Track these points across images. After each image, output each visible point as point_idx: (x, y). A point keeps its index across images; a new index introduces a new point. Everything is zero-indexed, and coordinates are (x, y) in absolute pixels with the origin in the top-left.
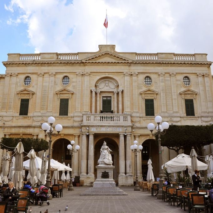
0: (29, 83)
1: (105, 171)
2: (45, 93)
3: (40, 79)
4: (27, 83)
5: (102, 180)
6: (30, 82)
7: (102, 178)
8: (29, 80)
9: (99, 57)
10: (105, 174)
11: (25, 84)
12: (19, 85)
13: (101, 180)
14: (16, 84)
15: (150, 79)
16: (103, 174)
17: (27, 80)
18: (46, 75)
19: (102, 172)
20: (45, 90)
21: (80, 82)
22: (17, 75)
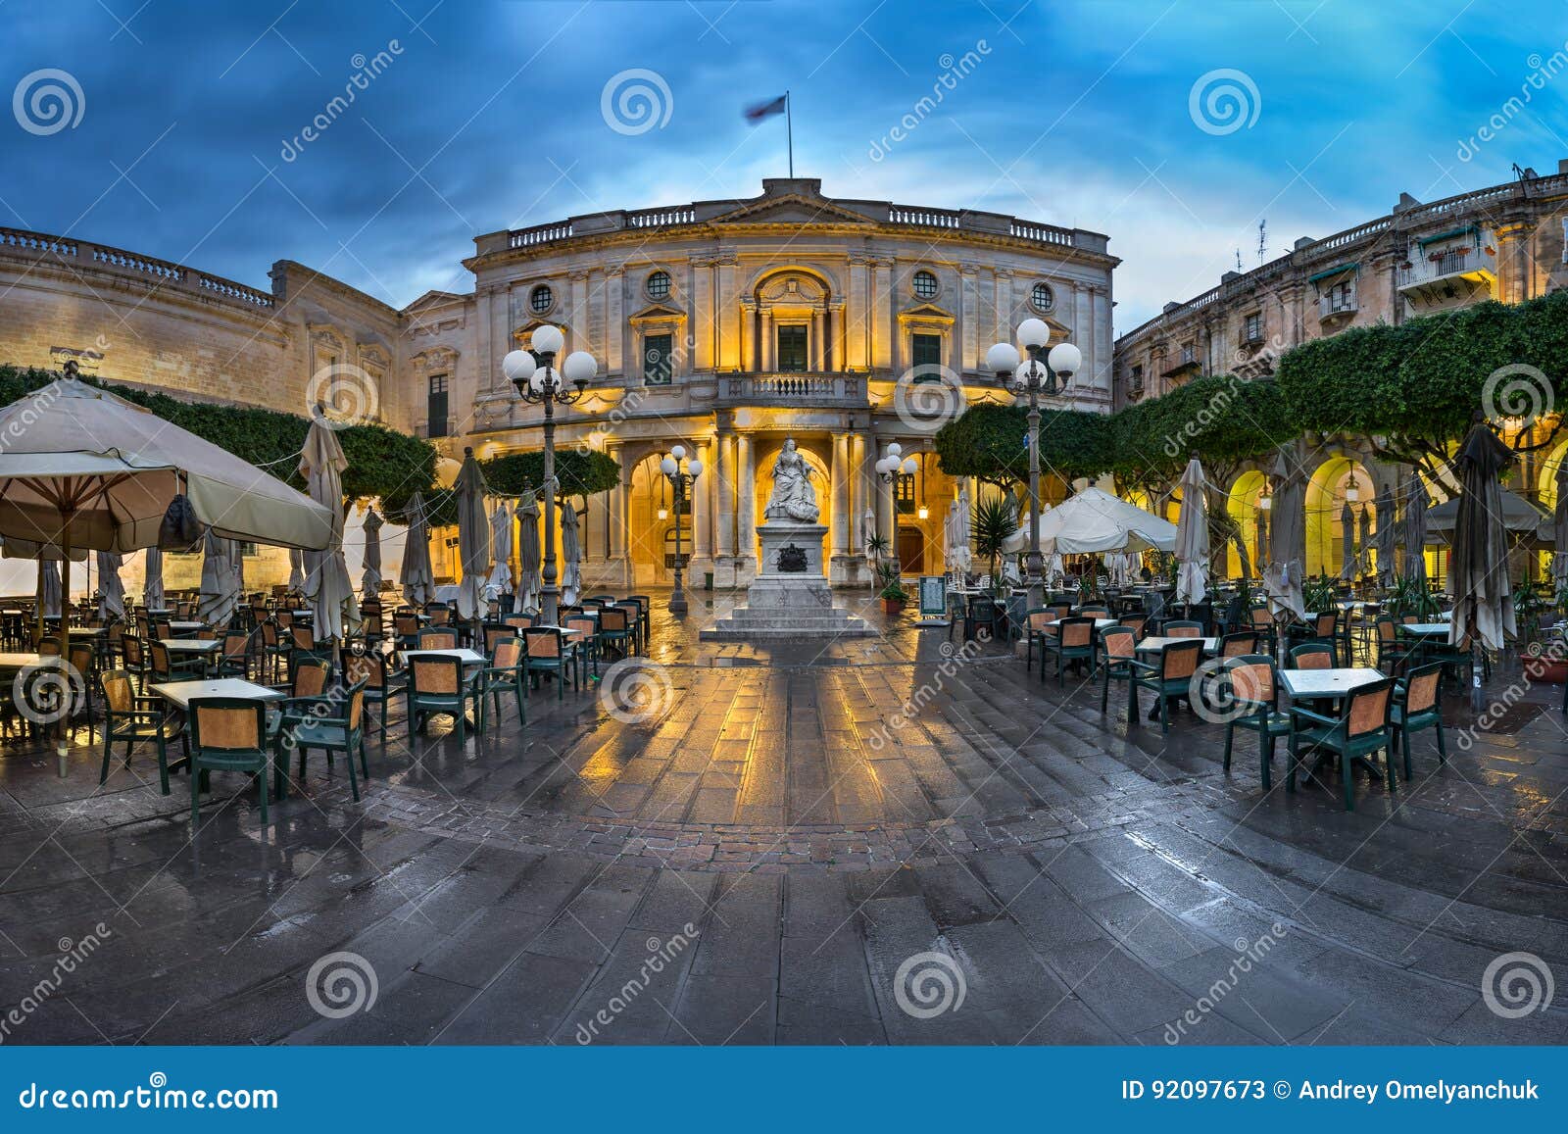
0: (546, 303)
1: (792, 546)
2: (597, 324)
3: (579, 287)
4: (540, 304)
5: (780, 577)
6: (549, 299)
7: (780, 570)
8: (546, 297)
9: (764, 212)
10: (793, 557)
11: (537, 308)
12: (517, 312)
13: (775, 577)
14: (509, 312)
15: (933, 278)
16: (782, 556)
17: (540, 298)
18: (595, 277)
19: (781, 550)
20: (597, 318)
21: (703, 283)
22: (510, 289)
